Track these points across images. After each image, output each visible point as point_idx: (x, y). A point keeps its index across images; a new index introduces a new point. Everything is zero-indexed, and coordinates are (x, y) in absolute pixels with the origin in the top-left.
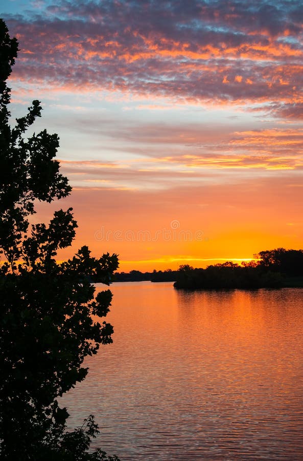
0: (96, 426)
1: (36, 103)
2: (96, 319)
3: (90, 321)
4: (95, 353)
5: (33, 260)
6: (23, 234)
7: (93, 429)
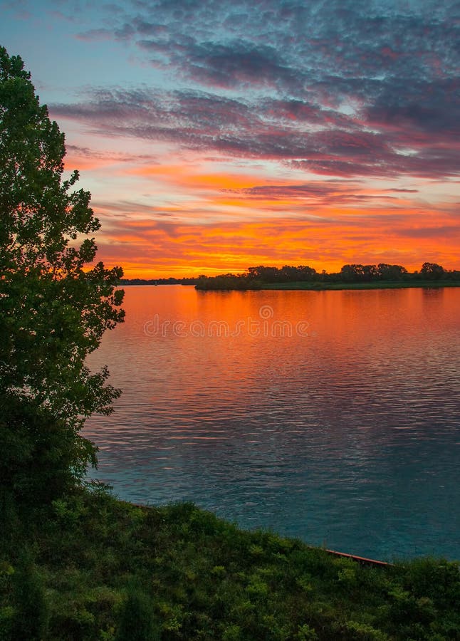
0: (108, 372)
1: (76, 172)
2: (114, 307)
3: (111, 308)
4: (113, 328)
5: (69, 269)
6: (62, 254)
7: (106, 374)
